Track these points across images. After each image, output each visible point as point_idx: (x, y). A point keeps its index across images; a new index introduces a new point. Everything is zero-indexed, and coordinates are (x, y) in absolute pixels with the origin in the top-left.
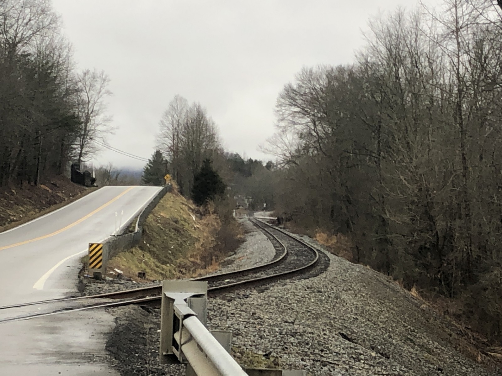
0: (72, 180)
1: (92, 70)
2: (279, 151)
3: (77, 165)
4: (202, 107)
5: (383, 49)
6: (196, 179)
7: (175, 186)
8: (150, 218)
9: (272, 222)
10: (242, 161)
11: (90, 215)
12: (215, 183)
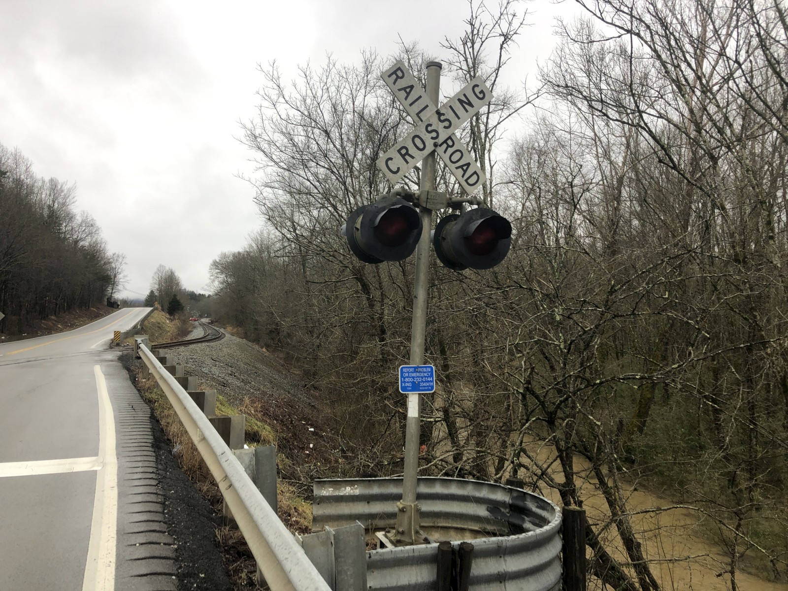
0: (108, 305)
1: (117, 253)
2: (212, 290)
3: (109, 299)
4: (173, 270)
5: (254, 245)
6: (170, 304)
7: (160, 308)
8: (146, 322)
9: (209, 323)
10: (196, 295)
11: (116, 321)
12: (179, 305)
